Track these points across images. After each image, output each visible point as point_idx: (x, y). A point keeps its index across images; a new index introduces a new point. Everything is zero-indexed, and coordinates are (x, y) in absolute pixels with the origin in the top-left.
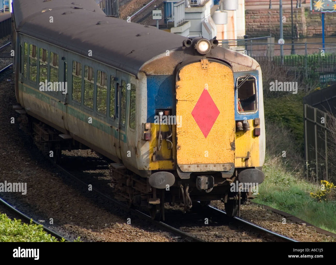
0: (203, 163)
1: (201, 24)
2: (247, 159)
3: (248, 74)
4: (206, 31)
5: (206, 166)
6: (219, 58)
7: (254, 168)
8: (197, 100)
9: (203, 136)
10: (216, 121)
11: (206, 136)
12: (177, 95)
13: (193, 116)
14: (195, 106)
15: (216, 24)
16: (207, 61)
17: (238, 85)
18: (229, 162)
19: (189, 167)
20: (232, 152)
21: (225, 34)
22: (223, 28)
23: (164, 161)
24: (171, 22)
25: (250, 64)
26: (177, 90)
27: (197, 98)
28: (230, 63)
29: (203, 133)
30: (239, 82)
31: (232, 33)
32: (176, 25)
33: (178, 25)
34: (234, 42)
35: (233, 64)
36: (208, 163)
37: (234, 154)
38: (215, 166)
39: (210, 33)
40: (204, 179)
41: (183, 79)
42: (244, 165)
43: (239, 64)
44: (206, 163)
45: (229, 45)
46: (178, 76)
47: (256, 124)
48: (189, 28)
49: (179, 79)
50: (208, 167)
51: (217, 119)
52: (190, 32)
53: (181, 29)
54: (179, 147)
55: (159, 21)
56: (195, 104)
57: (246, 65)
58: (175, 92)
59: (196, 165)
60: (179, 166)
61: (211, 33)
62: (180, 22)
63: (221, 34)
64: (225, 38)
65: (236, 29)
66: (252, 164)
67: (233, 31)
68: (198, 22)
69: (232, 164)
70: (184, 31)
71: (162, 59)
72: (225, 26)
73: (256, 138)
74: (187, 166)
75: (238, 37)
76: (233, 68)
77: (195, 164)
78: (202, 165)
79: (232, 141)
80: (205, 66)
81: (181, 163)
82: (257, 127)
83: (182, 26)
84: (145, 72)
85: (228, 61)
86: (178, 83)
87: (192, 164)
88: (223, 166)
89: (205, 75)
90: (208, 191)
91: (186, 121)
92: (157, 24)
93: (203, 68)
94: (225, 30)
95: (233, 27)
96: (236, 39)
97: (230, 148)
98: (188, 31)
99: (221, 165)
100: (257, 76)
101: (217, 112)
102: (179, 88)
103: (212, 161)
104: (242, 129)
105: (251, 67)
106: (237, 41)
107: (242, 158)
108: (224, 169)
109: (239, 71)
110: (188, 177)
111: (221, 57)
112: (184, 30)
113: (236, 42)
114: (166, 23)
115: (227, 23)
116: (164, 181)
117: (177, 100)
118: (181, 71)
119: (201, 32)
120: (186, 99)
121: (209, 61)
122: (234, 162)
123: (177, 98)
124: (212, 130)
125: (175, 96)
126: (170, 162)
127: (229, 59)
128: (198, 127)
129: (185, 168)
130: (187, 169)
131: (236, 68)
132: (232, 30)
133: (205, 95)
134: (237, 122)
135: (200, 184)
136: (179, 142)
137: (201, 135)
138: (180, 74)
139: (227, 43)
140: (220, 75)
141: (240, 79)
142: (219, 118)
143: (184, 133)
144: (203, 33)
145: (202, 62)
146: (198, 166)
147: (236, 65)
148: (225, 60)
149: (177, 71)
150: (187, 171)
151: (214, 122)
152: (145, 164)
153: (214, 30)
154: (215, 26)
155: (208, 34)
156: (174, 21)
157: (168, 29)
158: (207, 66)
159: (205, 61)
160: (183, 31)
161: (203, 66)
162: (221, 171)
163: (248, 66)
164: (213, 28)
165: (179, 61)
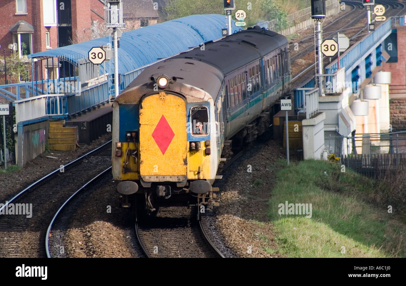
0: (161, 175)
1: (338, 115)
2: (199, 173)
3: (200, 104)
4: (343, 123)
5: (164, 178)
6: (176, 91)
7: (206, 180)
8: (157, 125)
9: (161, 153)
10: (172, 142)
11: (163, 153)
12: (140, 120)
13: (154, 137)
14: (155, 129)
15: (355, 116)
16: (165, 94)
17: (192, 112)
18: (182, 174)
19: (150, 178)
20: (185, 167)
21: (366, 127)
22: (363, 120)
23: (132, 173)
24: (303, 113)
25: (202, 97)
26: (140, 117)
27: (156, 123)
28: (185, 95)
29: (161, 151)
30: (192, 111)
31: (374, 125)
32: (308, 117)
33: (311, 117)
34: (376, 136)
35: (187, 97)
36: (166, 175)
37: (187, 168)
38: (171, 178)
39: (348, 126)
40: (162, 188)
41: (145, 108)
42: (196, 177)
43: (192, 96)
44: (164, 175)
45: (371, 140)
46: (141, 105)
47: (207, 144)
48: (323, 120)
49: (142, 108)
50: (165, 178)
51: (173, 140)
52: (324, 124)
53: (315, 121)
54: (142, 162)
55: (288, 113)
56: (155, 127)
57: (199, 97)
58: (139, 118)
59: (156, 177)
60: (142, 177)
61: (350, 126)
62: (312, 113)
63: (361, 127)
64: (366, 131)
65: (378, 121)
66: (204, 177)
67: (376, 124)
68: (334, 114)
69: (185, 177)
70: (318, 124)
71: (131, 91)
72: (366, 118)
73: (207, 156)
74: (148, 177)
75: (381, 130)
76: (188, 100)
77: (154, 175)
78: (161, 177)
79: (185, 158)
80: (162, 97)
81: (144, 175)
82: (208, 147)
83: (315, 118)
84: (118, 102)
85: (183, 94)
86: (141, 111)
87: (152, 176)
88: (177, 177)
89: (162, 104)
90: (167, 198)
91: (148, 141)
92: (285, 115)
93: (161, 99)
94: (366, 123)
95: (376, 119)
96: (379, 132)
97: (183, 163)
98: (323, 123)
99: (176, 177)
100: (208, 106)
101: (172, 135)
102: (141, 114)
103: (168, 174)
104: (194, 148)
105: (203, 99)
106: (381, 135)
107: (194, 172)
108: (178, 180)
109: (192, 102)
110: (149, 186)
111: (177, 90)
112: (318, 122)
113: (379, 136)
114: (297, 114)
115: (368, 114)
116: (129, 188)
117: (140, 124)
118: (143, 101)
119: (338, 124)
120: (147, 123)
121: (166, 93)
122: (187, 174)
123: (140, 123)
124: (168, 149)
125: (139, 121)
126: (136, 174)
127: (184, 92)
128: (157, 146)
129: (147, 179)
130: (148, 180)
131: (190, 99)
132: (374, 121)
133: (163, 120)
134: (190, 143)
135: (159, 192)
136: (142, 158)
137: (160, 153)
138: (142, 104)
139: (369, 137)
140: (174, 105)
141: (194, 108)
142: (174, 139)
143: (146, 151)
144: (340, 126)
145: (160, 94)
146: (157, 178)
147: (190, 97)
148: (181, 93)
149: (141, 101)
150: (148, 181)
151: (170, 142)
152: (118, 175)
153: (353, 122)
154: (354, 118)
155: (346, 127)
156: (306, 112)
157: (299, 121)
158: (164, 97)
159: (163, 93)
160: (316, 124)
161: (161, 98)
162: (175, 181)
163: (200, 98)
164: (352, 120)
165: (143, 93)
